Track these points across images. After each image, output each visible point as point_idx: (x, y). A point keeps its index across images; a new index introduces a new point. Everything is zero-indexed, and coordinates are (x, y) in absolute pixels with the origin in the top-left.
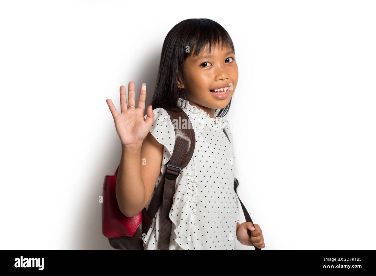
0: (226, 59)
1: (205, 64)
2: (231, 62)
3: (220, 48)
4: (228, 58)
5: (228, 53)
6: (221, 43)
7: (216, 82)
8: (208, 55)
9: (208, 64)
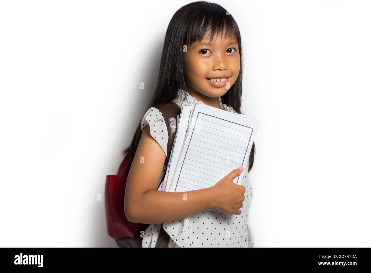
0: (228, 49)
1: (205, 51)
2: (233, 53)
3: (223, 38)
4: (230, 48)
5: (231, 43)
6: (224, 32)
7: (214, 72)
8: (209, 42)
9: (208, 52)
